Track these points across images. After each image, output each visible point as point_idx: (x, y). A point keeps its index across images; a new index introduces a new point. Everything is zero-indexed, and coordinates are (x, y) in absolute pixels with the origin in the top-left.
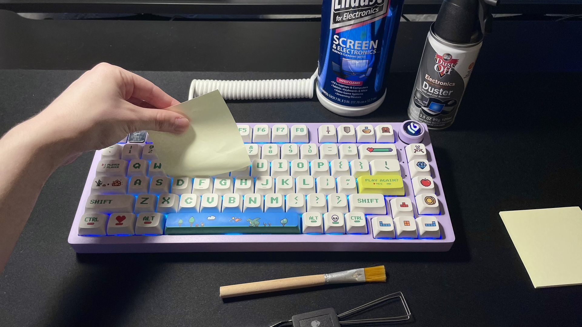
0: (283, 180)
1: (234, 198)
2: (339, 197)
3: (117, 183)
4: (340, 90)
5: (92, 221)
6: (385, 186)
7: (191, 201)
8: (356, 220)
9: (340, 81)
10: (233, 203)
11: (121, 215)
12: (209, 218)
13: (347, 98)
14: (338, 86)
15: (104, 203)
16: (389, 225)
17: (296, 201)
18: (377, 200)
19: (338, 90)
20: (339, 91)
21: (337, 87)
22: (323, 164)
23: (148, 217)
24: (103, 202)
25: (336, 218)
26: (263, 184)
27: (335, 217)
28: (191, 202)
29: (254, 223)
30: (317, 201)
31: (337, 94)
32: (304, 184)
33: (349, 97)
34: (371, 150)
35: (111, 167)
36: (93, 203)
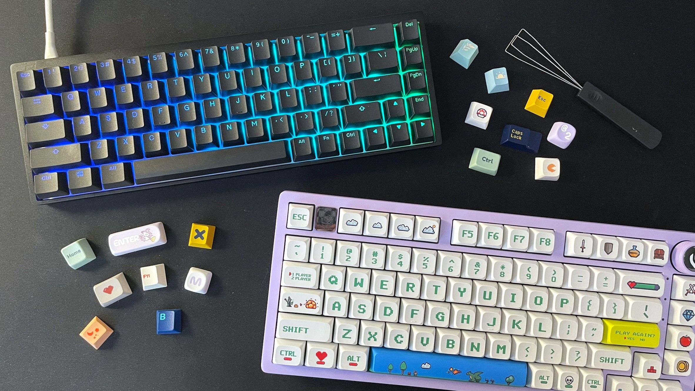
0: (514, 321)
1: (453, 340)
2: (579, 353)
3: (311, 303)
5: (289, 355)
7: (402, 339)
8: (593, 385)
10: (452, 348)
17: (527, 353)
25: (571, 380)
26: (488, 325)
27: (570, 378)
28: (401, 342)
29: (475, 378)
30: (552, 355)
32: (540, 330)
34: (632, 285)
35: (300, 278)
36: (287, 330)
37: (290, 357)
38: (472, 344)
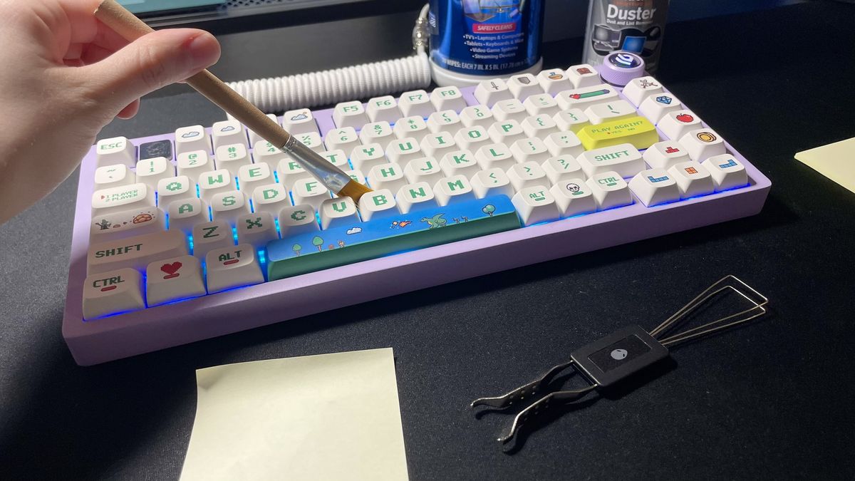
0: (456, 158)
1: (381, 196)
2: (563, 161)
3: (143, 217)
4: (482, 48)
5: (111, 284)
6: (625, 133)
7: (303, 215)
8: (609, 183)
9: (480, 29)
10: (384, 203)
11: (171, 262)
12: (349, 232)
13: (494, 59)
14: (477, 41)
15: (126, 251)
16: (665, 178)
17: (495, 179)
18: (625, 152)
19: (478, 47)
20: (479, 50)
21: (476, 44)
22: (511, 126)
23: (228, 254)
24: (123, 250)
25: (575, 187)
26: (423, 170)
27: (572, 186)
28: (303, 218)
29: (437, 223)
30: (529, 173)
31: (477, 56)
32: (495, 155)
33: (496, 57)
34: (577, 96)
35: (120, 198)
36: (103, 255)
37: (113, 284)
38: (412, 191)
